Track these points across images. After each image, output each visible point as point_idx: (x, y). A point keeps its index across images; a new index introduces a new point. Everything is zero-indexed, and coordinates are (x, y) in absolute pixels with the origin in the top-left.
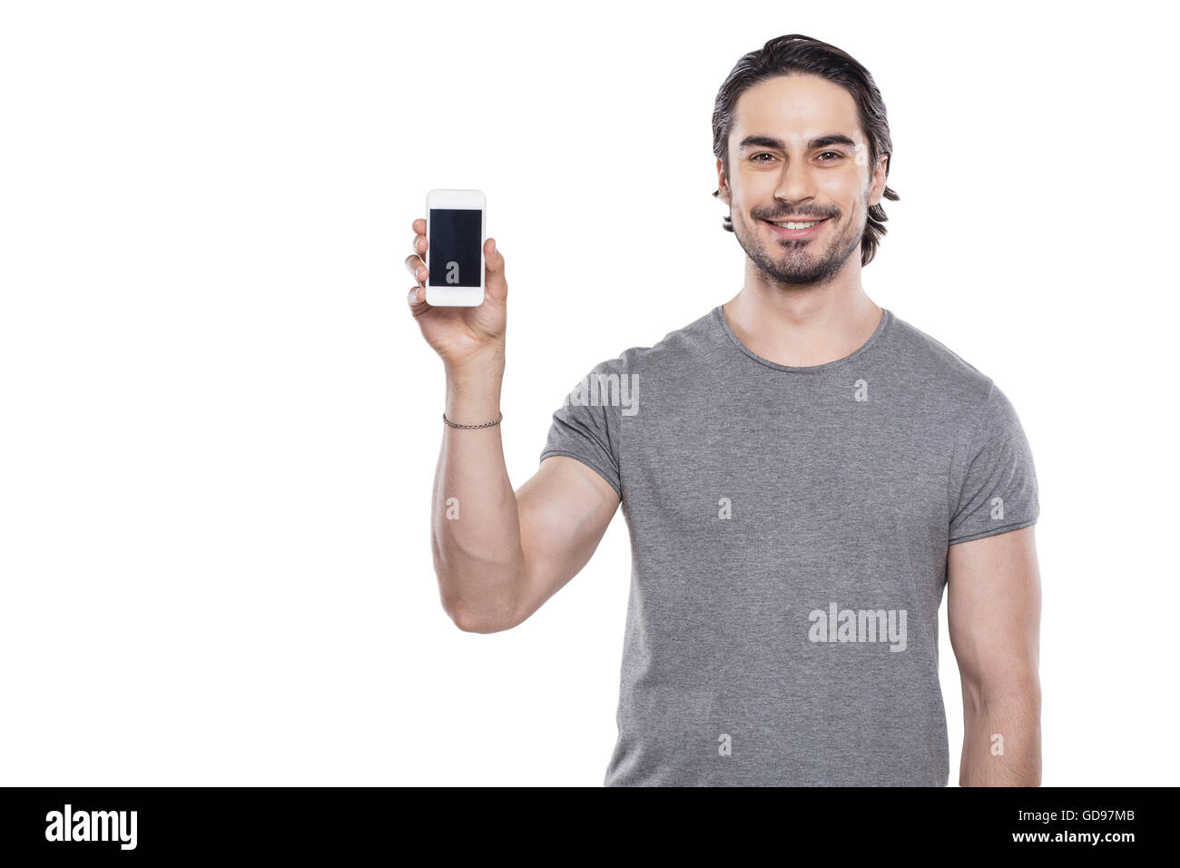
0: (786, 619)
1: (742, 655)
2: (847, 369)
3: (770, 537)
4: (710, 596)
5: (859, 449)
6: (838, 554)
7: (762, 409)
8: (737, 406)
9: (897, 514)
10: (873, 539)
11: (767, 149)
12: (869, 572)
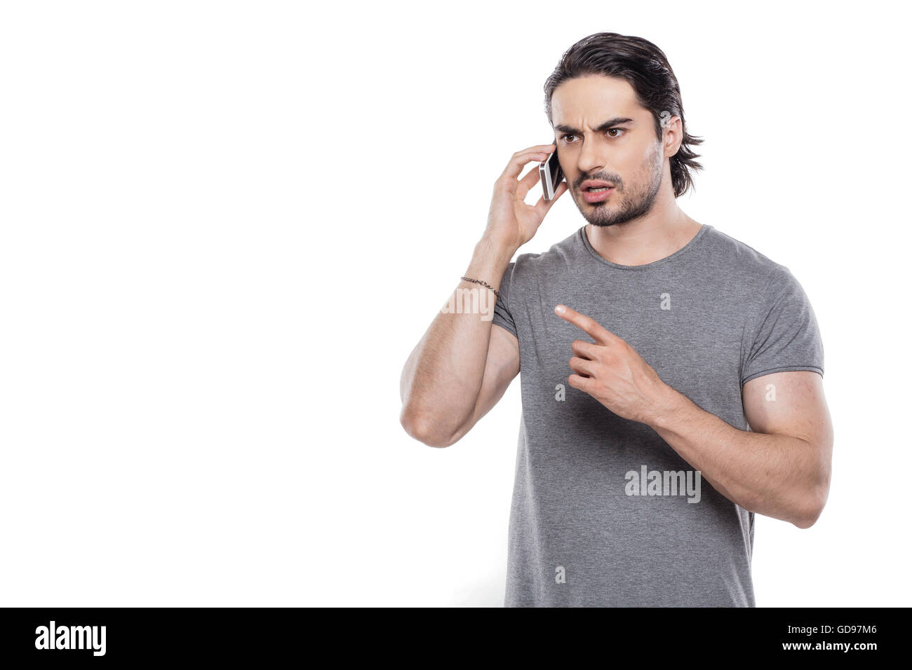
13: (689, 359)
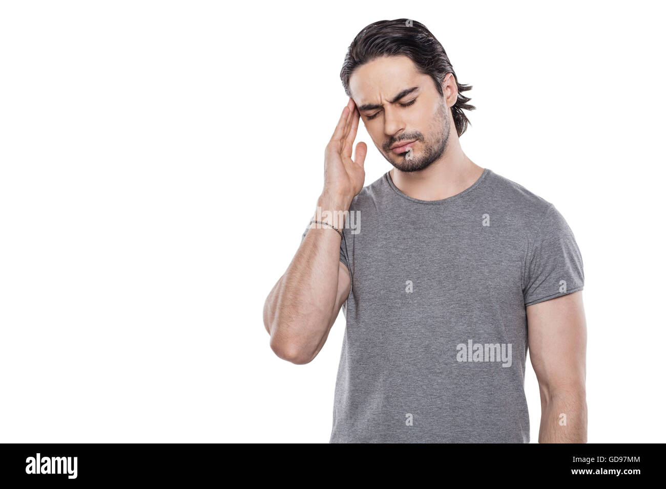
0: (426, 350)
1: (400, 372)
2: (460, 201)
3: (415, 301)
4: (381, 337)
5: (467, 247)
6: (456, 310)
7: (409, 226)
8: (395, 224)
9: (489, 285)
10: (476, 301)
12: (475, 320)
13: (481, 273)
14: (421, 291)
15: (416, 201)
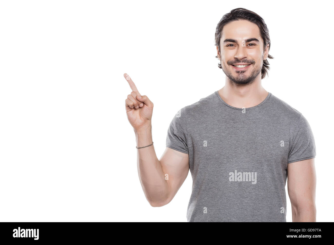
0: (239, 185)
1: (225, 197)
2: (257, 109)
3: (234, 160)
4: (216, 179)
5: (261, 133)
6: (255, 165)
7: (231, 121)
8: (223, 120)
9: (273, 153)
10: (266, 161)
11: (232, 43)
12: (265, 171)
13: (269, 147)
14: (237, 155)
15: (234, 108)
